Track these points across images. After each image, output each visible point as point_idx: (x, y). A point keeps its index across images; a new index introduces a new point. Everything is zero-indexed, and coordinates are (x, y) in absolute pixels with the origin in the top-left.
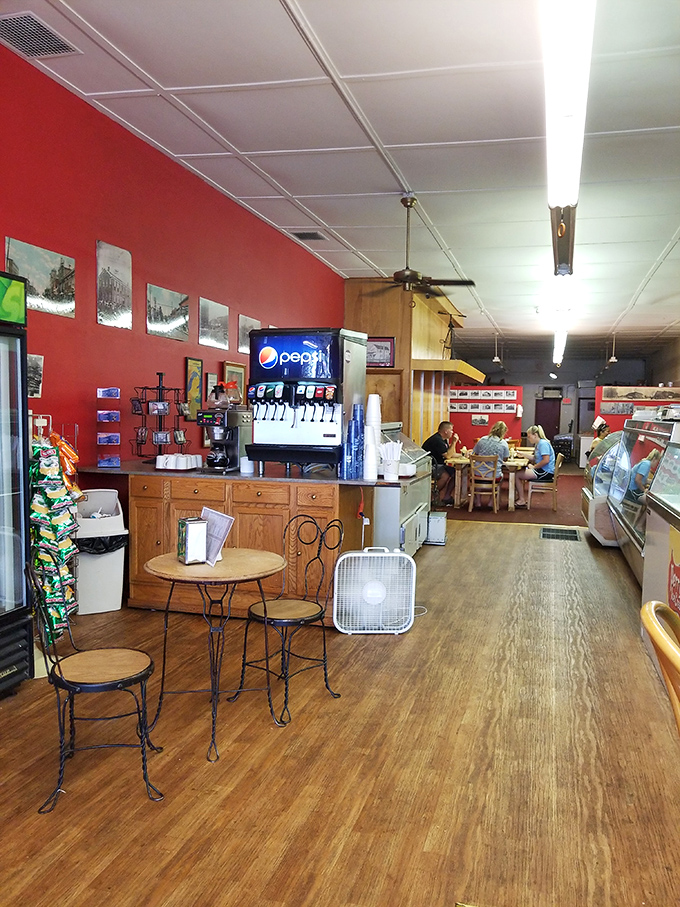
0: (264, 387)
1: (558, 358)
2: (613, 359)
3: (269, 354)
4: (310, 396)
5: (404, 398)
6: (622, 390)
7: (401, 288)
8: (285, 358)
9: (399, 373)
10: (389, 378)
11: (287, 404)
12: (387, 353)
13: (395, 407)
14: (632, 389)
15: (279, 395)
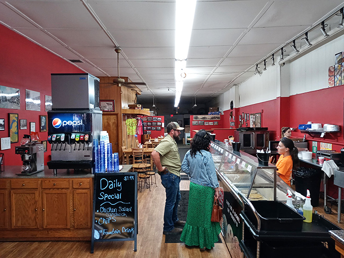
0: (55, 136)
1: (176, 105)
2: (195, 105)
3: (58, 122)
4: (77, 139)
5: (119, 124)
6: (200, 117)
7: (116, 86)
8: (65, 123)
9: (117, 115)
10: (112, 117)
11: (67, 143)
12: (112, 106)
13: (115, 128)
14: (204, 116)
15: (63, 139)
